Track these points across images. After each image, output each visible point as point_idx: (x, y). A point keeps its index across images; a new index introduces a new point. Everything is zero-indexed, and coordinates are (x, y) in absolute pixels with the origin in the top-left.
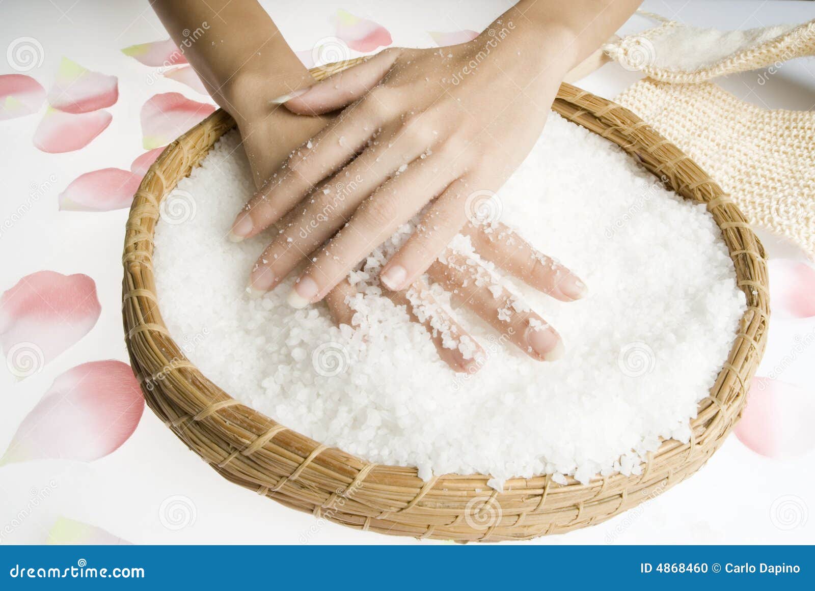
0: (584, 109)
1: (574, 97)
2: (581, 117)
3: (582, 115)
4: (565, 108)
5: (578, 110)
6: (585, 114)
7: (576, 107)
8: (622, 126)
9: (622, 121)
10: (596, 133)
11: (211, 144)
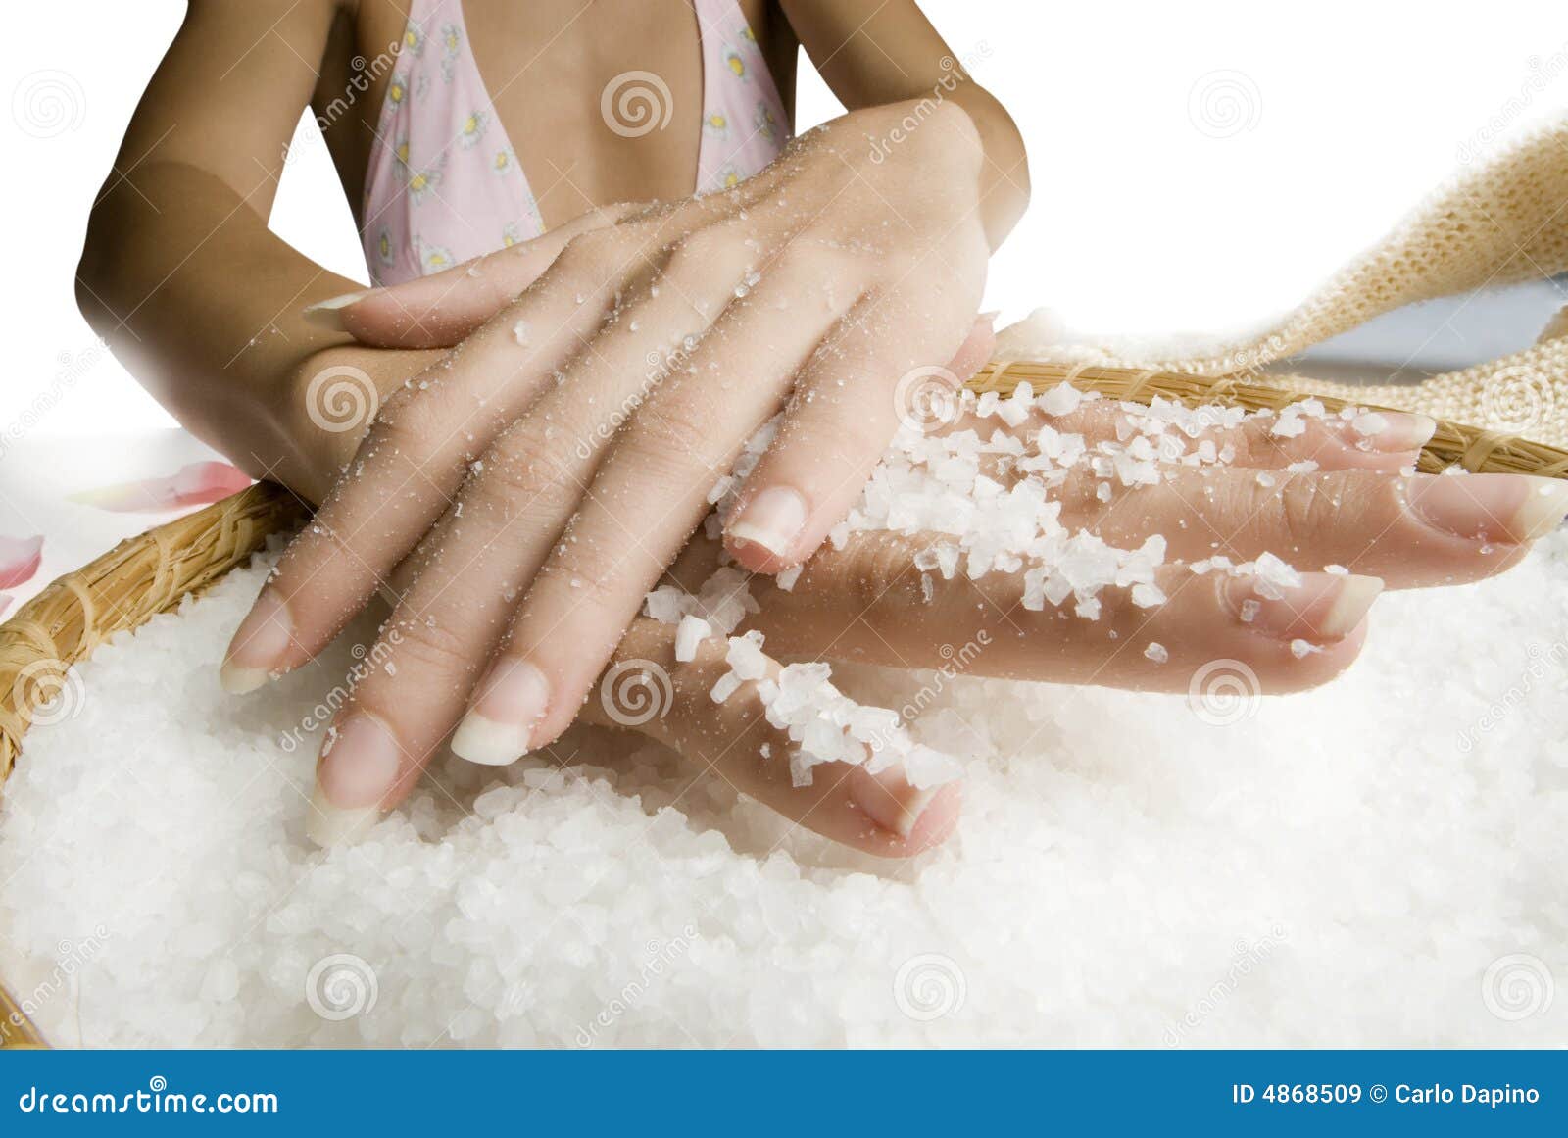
11: (242, 554)
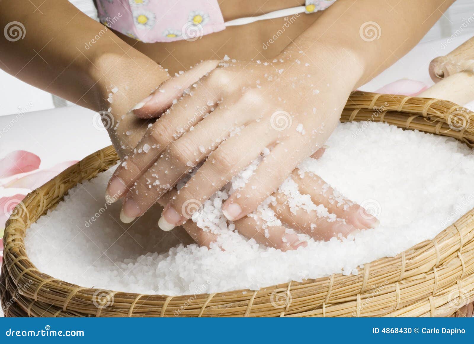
0: (413, 114)
1: (400, 104)
2: (413, 122)
3: (414, 120)
4: (399, 119)
5: (409, 116)
6: (416, 118)
7: (408, 115)
8: (442, 115)
9: (442, 112)
10: (430, 133)
11: (61, 196)
